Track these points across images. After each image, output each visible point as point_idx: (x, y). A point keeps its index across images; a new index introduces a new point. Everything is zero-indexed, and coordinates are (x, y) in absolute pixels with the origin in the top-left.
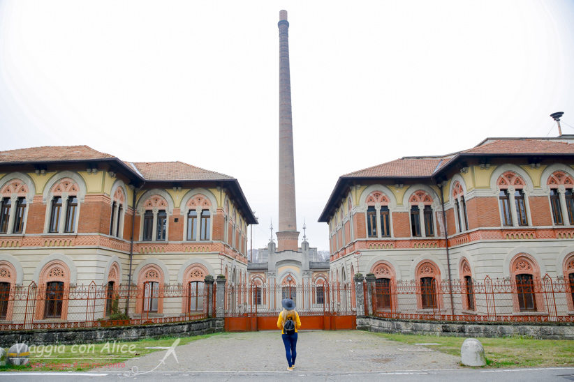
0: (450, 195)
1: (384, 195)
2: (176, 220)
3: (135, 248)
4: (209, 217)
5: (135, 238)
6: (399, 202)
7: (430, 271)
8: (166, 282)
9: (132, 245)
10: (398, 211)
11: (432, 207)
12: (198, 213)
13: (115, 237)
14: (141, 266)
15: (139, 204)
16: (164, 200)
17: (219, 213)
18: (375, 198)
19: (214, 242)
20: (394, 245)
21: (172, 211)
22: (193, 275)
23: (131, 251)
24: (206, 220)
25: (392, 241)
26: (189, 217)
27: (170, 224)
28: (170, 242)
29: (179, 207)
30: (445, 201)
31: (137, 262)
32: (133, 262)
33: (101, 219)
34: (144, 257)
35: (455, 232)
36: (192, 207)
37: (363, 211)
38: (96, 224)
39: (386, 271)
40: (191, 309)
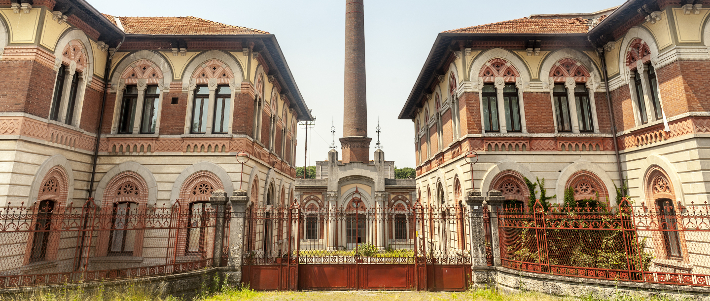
0: (622, 65)
1: (508, 65)
2: (175, 101)
3: (102, 145)
4: (229, 96)
5: (104, 128)
6: (535, 75)
7: (590, 189)
8: (151, 202)
9: (98, 140)
10: (532, 91)
11: (588, 85)
12: (210, 90)
13: (63, 123)
14: (112, 174)
15: (116, 73)
16: (157, 69)
17: (245, 90)
18: (494, 70)
19: (235, 136)
20: (528, 145)
21: (168, 86)
22: (197, 191)
23: (96, 150)
24: (224, 102)
25: (525, 138)
26: (196, 96)
27: (164, 106)
28: (161, 136)
29: (181, 80)
30: (610, 74)
31: (106, 168)
32: (99, 168)
33: (29, 89)
34: (117, 160)
35: (633, 125)
36: (203, 80)
37: (476, 90)
38: (21, 98)
39: (515, 189)
40: (191, 249)
